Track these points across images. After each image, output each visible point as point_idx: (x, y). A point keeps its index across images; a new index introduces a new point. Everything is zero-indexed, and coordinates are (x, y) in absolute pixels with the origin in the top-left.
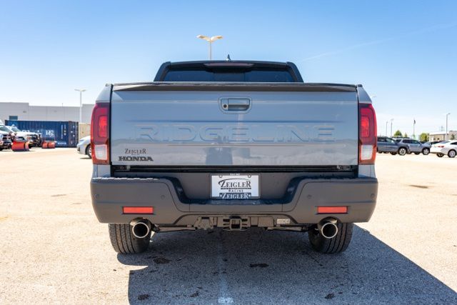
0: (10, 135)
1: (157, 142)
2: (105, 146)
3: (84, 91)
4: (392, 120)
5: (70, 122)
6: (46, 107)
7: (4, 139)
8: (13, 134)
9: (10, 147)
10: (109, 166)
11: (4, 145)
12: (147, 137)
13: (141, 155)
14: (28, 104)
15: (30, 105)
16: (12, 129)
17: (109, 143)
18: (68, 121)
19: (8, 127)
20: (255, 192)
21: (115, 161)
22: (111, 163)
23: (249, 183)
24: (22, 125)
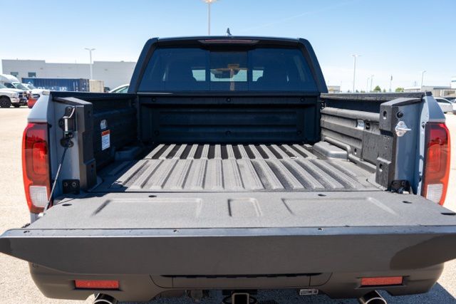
0: (25, 93)
3: (93, 49)
4: (373, 76)
5: (81, 79)
6: (61, 64)
7: (20, 96)
8: (28, 92)
9: (26, 104)
11: (20, 102)
14: (44, 61)
15: (46, 62)
16: (28, 87)
18: (79, 78)
19: (24, 85)
24: (38, 83)
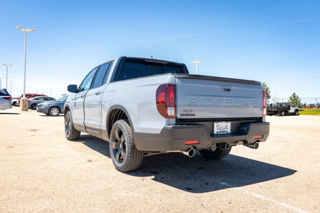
1: (197, 106)
2: (173, 108)
10: (175, 119)
12: (193, 104)
13: (191, 113)
17: (175, 106)
20: (229, 130)
21: (179, 116)
22: (176, 118)
23: (227, 126)
